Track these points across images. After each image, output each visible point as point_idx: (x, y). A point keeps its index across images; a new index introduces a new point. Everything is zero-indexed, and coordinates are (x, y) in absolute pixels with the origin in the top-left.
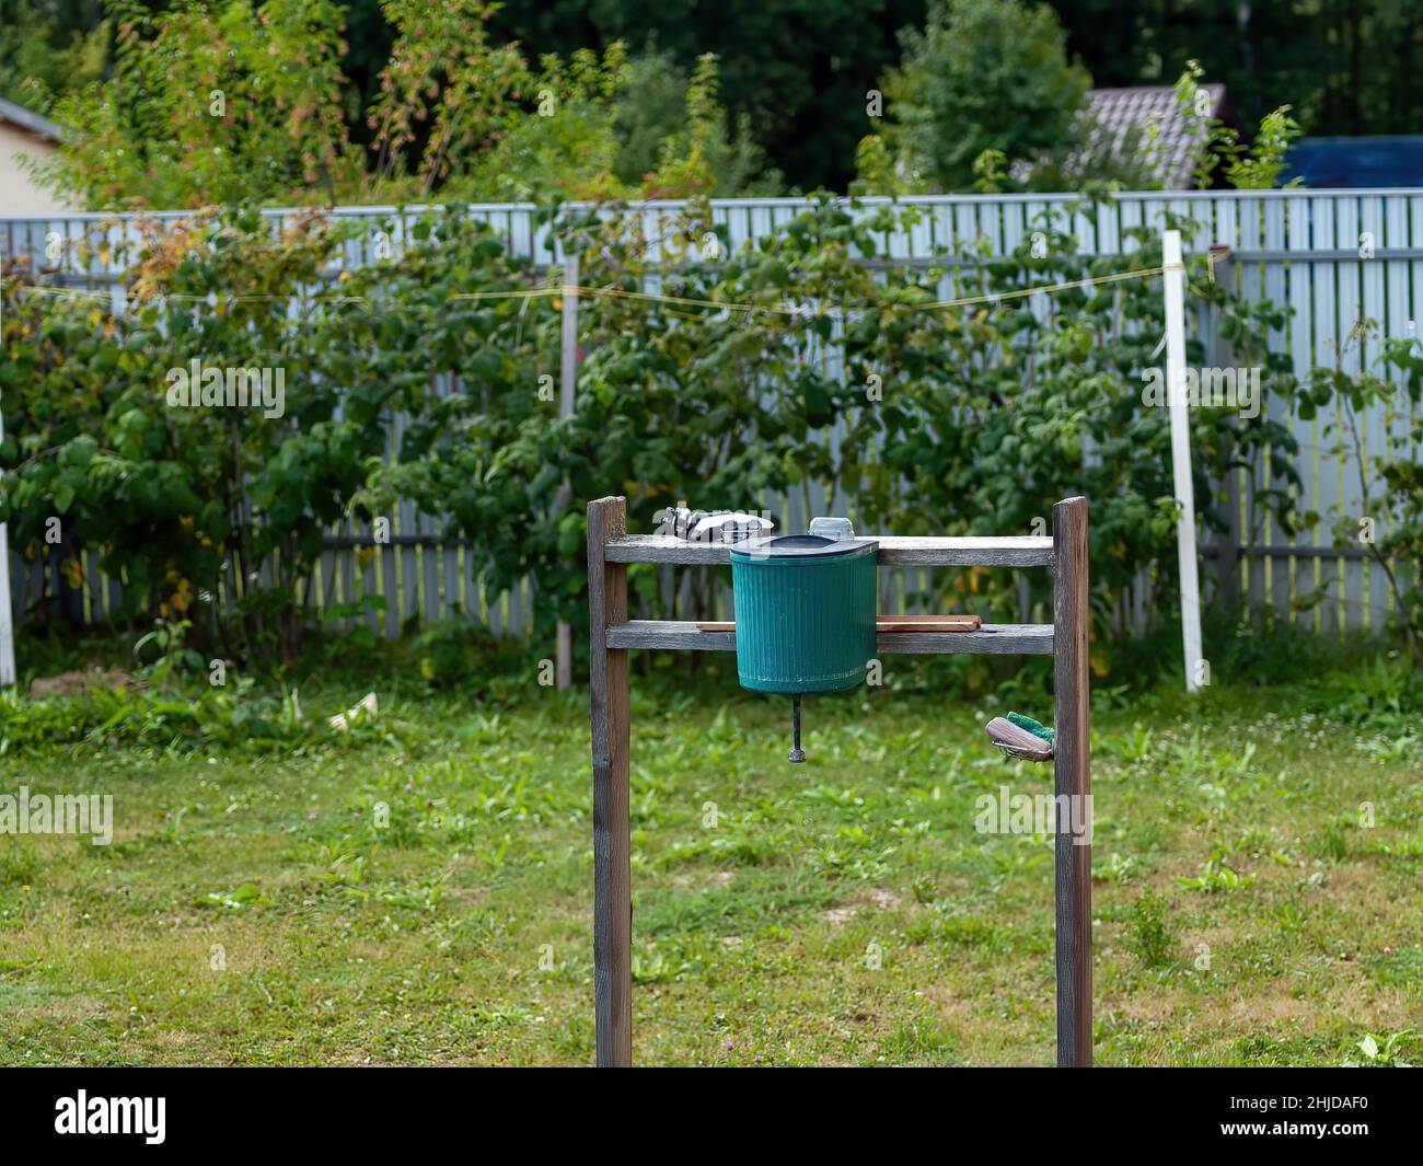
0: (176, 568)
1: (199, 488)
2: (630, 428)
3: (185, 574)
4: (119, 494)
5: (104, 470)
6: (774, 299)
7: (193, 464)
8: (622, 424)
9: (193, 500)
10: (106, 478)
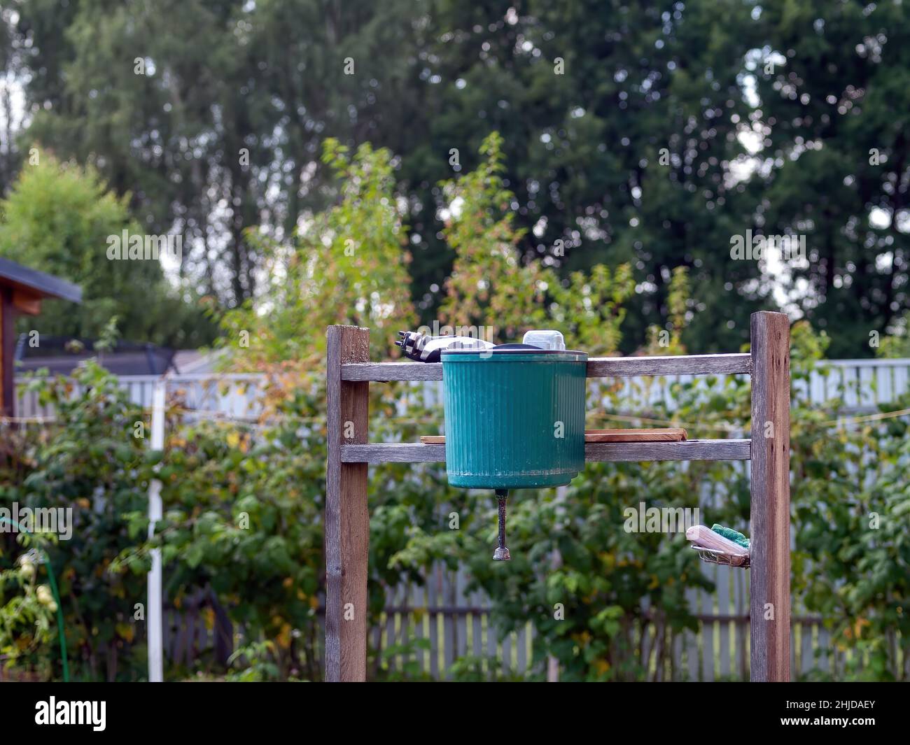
0: (281, 615)
1: (298, 558)
2: (606, 514)
3: (286, 619)
4: (237, 557)
5: (222, 536)
6: (715, 420)
7: (295, 539)
8: (600, 511)
9: (293, 565)
10: (224, 542)
